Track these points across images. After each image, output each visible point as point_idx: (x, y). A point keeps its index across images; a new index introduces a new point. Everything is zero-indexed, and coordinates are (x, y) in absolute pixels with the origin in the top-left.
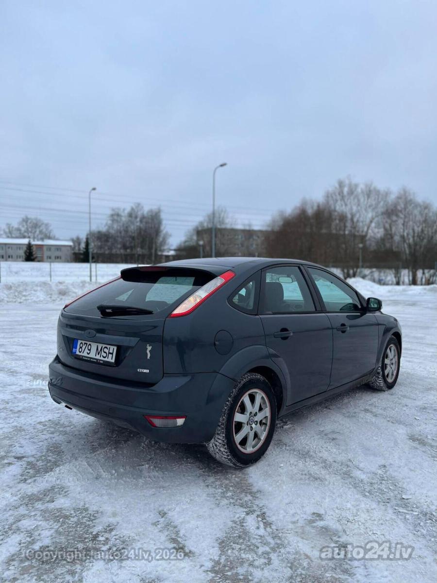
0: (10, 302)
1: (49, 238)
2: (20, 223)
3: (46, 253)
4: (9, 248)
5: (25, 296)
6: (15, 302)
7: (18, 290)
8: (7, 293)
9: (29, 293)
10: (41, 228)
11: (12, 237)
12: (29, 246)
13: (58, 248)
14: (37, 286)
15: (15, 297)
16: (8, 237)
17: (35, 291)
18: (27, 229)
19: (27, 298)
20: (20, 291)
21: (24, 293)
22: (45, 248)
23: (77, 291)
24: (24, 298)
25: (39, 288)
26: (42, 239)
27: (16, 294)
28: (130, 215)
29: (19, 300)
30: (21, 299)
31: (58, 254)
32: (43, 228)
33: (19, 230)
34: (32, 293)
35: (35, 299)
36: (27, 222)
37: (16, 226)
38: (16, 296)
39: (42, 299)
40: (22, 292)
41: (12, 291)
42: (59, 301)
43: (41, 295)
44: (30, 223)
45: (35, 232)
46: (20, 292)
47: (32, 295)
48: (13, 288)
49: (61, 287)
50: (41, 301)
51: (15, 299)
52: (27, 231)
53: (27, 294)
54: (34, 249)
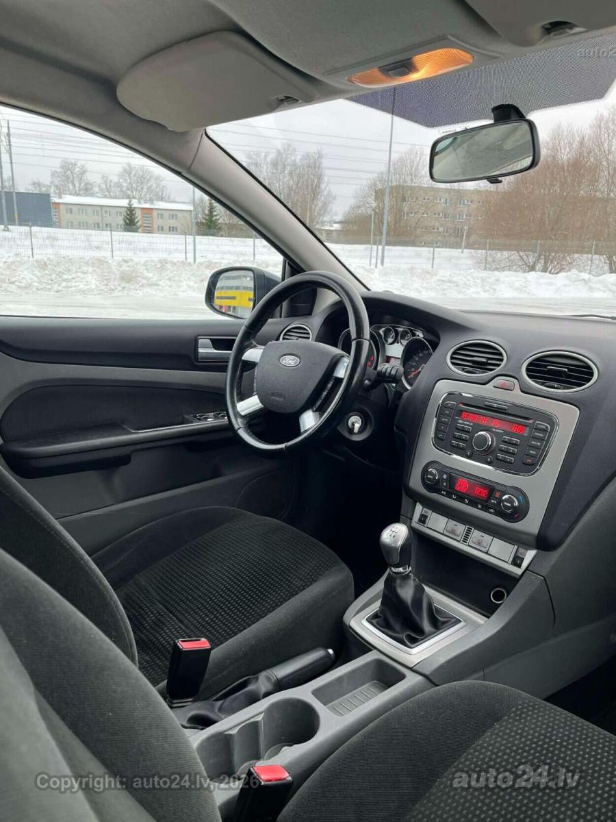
0: (41, 289)
1: (162, 199)
2: (120, 176)
3: (157, 222)
4: (106, 212)
5: (65, 280)
6: (50, 289)
7: (58, 269)
8: (38, 274)
9: (74, 275)
10: (150, 184)
11: (111, 197)
12: (131, 211)
13: (173, 214)
14: (87, 263)
15: (50, 282)
16: (105, 197)
17: (84, 273)
18: (131, 184)
19: (69, 284)
20: (60, 272)
21: (65, 277)
22: (155, 214)
23: (150, 275)
24: (64, 284)
25: (90, 269)
26: (151, 201)
27: (54, 276)
28: (275, 164)
29: (56, 287)
30: (59, 285)
31: (173, 223)
32: (152, 183)
33: (119, 185)
34: (77, 276)
35: (82, 286)
36: (130, 174)
37: (115, 179)
38: (52, 280)
39: (93, 287)
40: (63, 274)
41: (47, 272)
42: (120, 291)
43: (93, 281)
44: (134, 175)
45: (142, 189)
46: (59, 274)
47: (77, 279)
48: (49, 267)
49: (125, 268)
50: (92, 291)
51: (49, 284)
52: (130, 188)
53: (70, 277)
54: (138, 214)
